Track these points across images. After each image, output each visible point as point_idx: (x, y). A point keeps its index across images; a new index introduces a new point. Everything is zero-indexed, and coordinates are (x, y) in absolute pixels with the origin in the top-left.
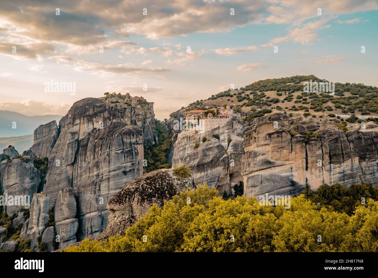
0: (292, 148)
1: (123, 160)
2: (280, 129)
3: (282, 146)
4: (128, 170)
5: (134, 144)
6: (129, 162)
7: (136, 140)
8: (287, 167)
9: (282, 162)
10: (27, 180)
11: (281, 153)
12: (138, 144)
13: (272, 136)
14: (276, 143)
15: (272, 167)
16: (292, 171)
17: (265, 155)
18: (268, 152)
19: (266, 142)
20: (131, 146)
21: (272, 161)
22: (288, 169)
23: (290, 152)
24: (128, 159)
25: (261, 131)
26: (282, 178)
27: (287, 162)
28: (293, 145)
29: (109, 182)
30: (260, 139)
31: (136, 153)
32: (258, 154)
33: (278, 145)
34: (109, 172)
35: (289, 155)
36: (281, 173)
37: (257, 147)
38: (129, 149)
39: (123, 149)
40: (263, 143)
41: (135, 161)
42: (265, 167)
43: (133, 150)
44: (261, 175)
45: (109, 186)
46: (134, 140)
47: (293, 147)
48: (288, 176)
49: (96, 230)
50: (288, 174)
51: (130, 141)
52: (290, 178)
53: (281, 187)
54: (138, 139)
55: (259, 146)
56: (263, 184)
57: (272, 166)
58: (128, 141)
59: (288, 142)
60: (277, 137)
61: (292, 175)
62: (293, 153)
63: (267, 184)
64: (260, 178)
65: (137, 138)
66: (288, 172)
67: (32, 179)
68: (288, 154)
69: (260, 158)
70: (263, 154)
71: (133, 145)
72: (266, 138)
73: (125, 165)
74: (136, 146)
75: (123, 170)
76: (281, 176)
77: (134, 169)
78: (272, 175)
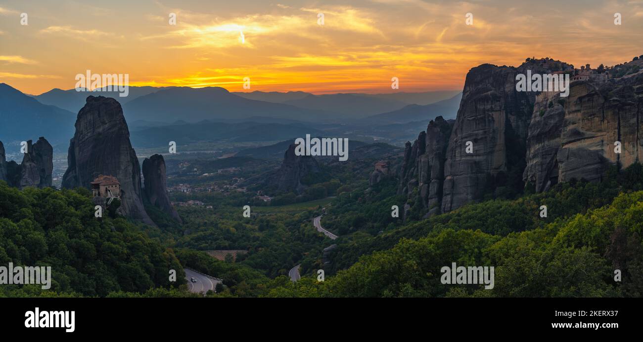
0: (603, 115)
1: (475, 126)
2: (592, 92)
3: (592, 112)
4: (479, 137)
5: (488, 110)
6: (481, 130)
7: (492, 107)
8: (598, 139)
9: (594, 133)
10: (435, 143)
11: (593, 121)
12: (493, 111)
13: (583, 100)
14: (586, 109)
15: (582, 139)
16: (602, 145)
17: (575, 124)
18: (579, 120)
19: (577, 108)
20: (485, 113)
21: (581, 131)
22: (598, 143)
23: (602, 121)
24: (480, 127)
25: (573, 93)
26: (590, 153)
27: (599, 134)
28: (604, 111)
29: (461, 149)
30: (571, 104)
31: (489, 120)
32: (568, 122)
33: (589, 111)
34: (462, 139)
35: (601, 125)
36: (590, 148)
37: (569, 114)
38: (482, 116)
39: (476, 116)
40: (574, 109)
41: (488, 129)
42: (573, 139)
43: (486, 117)
44: (568, 149)
45: (461, 152)
46: (489, 107)
47: (605, 114)
48: (597, 151)
49: (448, 193)
50: (599, 148)
51: (484, 108)
52: (600, 153)
53: (588, 165)
54: (493, 106)
55: (571, 113)
56: (569, 160)
57: (581, 137)
58: (482, 107)
59: (599, 108)
60: (588, 101)
61: (603, 150)
62: (606, 121)
63: (572, 159)
64: (567, 152)
65: (492, 104)
66: (598, 147)
67: (438, 142)
68: (599, 123)
69: (571, 127)
70: (574, 123)
71: (487, 112)
72: (577, 102)
73: (477, 132)
74: (490, 113)
75: (474, 137)
76: (590, 150)
77: (486, 137)
78: (580, 149)
